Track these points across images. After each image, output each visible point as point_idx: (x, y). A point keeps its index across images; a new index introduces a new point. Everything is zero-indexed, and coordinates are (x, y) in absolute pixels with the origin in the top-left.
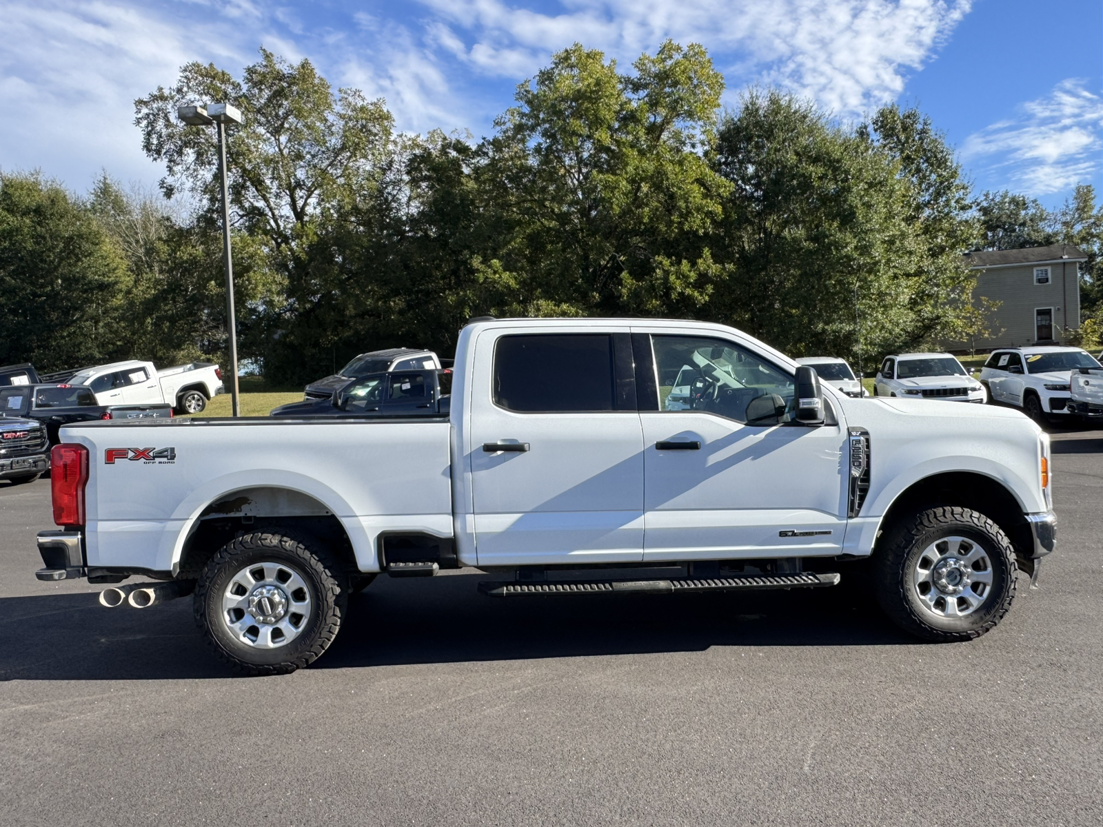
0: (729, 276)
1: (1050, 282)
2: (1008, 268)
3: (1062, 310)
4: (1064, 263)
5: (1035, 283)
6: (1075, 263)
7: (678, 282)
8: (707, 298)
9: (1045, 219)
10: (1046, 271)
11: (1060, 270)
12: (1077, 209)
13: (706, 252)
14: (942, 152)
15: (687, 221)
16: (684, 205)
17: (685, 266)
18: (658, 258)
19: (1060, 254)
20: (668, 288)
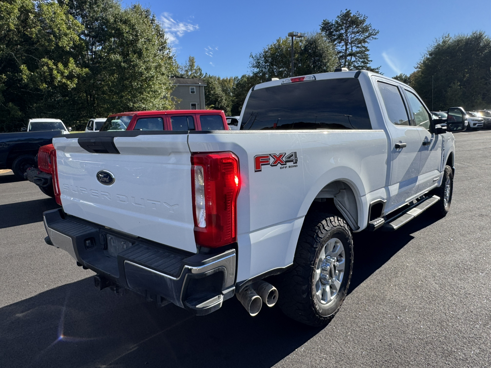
0: (85, 75)
1: (195, 93)
2: (184, 86)
3: (199, 104)
4: (200, 86)
5: (190, 93)
6: (202, 86)
7: (59, 75)
8: (75, 85)
9: (179, 68)
10: (194, 88)
11: (198, 88)
12: (190, 65)
13: (71, 60)
14: (162, 31)
15: (60, 41)
16: (58, 31)
17: (60, 66)
18: (45, 60)
19: (198, 82)
20: (53, 78)
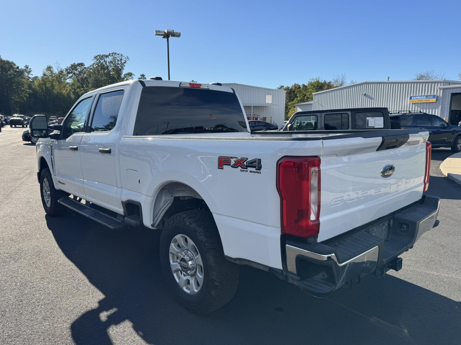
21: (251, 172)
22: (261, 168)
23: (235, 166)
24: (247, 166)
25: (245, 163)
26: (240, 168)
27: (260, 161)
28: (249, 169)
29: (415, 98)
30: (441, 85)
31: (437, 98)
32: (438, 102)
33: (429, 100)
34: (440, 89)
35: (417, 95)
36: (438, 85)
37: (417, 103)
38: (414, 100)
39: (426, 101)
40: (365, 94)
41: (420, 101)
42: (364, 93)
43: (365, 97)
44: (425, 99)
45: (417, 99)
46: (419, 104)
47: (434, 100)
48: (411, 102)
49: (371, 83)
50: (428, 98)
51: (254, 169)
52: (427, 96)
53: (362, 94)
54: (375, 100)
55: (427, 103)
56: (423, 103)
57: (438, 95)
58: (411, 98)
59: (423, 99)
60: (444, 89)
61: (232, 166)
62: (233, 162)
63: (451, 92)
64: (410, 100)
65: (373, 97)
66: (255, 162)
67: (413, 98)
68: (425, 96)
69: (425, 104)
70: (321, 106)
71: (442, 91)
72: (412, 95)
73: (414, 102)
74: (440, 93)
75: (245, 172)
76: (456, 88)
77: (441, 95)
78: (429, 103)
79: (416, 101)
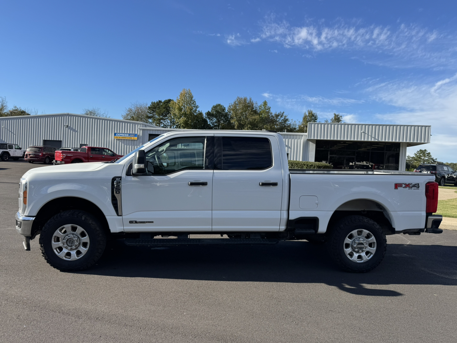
21: (414, 189)
22: (419, 187)
23: (405, 187)
24: (412, 187)
25: (411, 186)
26: (408, 188)
27: (418, 184)
28: (413, 188)
29: (119, 135)
30: (140, 127)
31: (138, 136)
32: (138, 140)
33: (131, 138)
34: (140, 129)
35: (121, 132)
36: (138, 126)
37: (121, 139)
38: (119, 136)
39: (129, 138)
40: (67, 126)
41: (124, 138)
42: (66, 124)
43: (67, 128)
44: (128, 136)
45: (121, 136)
46: (123, 140)
47: (136, 138)
48: (115, 138)
49: (74, 116)
50: (131, 136)
51: (416, 188)
52: (130, 134)
53: (64, 126)
54: (79, 133)
55: (130, 140)
56: (126, 140)
57: (139, 134)
58: (115, 134)
59: (126, 136)
60: (143, 130)
61: (403, 187)
62: (404, 186)
63: (149, 133)
64: (115, 136)
65: (76, 130)
66: (416, 185)
67: (117, 134)
68: (128, 134)
69: (128, 140)
70: (12, 133)
71: (141, 131)
72: (116, 132)
73: (118, 138)
74: (140, 133)
75: (411, 190)
76: (153, 130)
77: (141, 135)
78: (131, 140)
79: (120, 137)
